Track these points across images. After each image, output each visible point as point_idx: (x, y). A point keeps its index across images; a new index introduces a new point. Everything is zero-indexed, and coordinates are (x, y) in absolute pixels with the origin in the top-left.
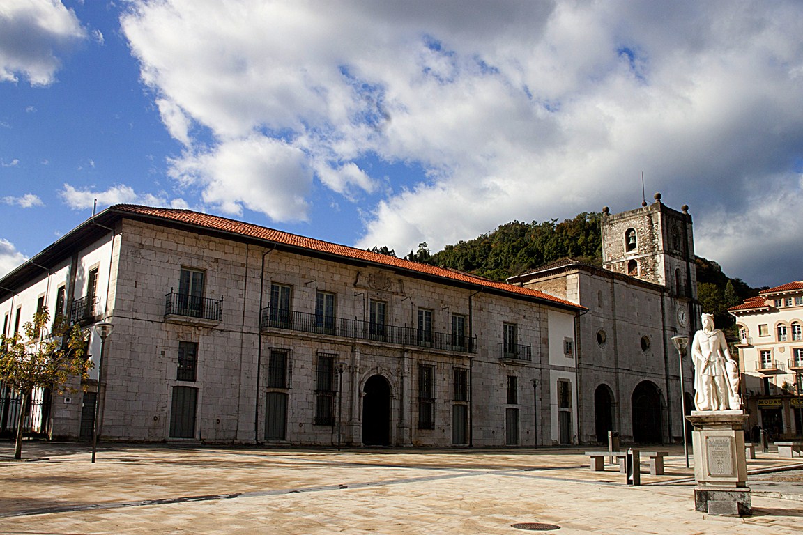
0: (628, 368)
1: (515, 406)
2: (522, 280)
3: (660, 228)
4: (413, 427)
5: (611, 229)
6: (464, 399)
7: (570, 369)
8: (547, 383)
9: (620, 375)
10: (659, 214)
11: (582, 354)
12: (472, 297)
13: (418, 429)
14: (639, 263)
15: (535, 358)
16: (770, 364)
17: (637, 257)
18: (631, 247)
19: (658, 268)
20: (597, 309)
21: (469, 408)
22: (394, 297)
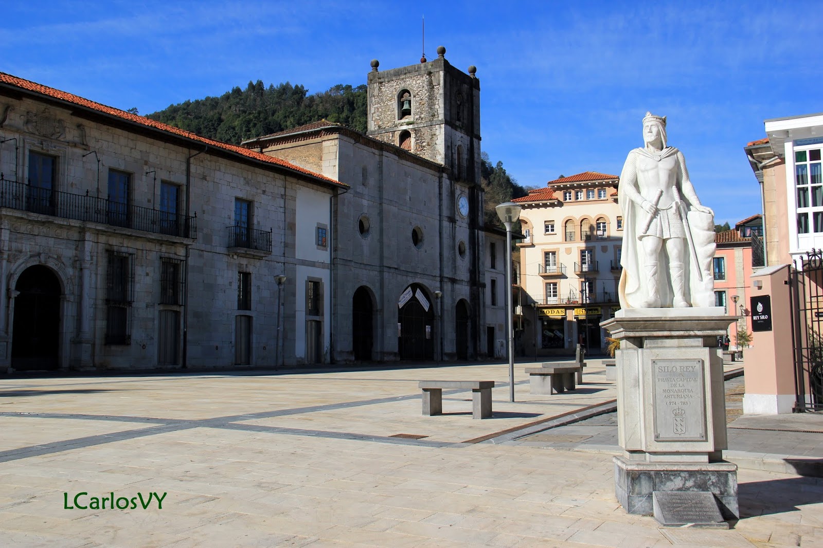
0: (396, 267)
1: (247, 313)
2: (263, 145)
3: (441, 91)
4: (98, 342)
5: (380, 89)
6: (176, 303)
7: (323, 265)
8: (291, 282)
9: (386, 275)
10: (442, 73)
11: (340, 246)
12: (192, 160)
13: (105, 345)
14: (413, 135)
15: (277, 249)
16: (555, 267)
17: (411, 126)
18: (405, 113)
19: (437, 142)
20: (360, 189)
21: (182, 314)
22: (70, 150)
